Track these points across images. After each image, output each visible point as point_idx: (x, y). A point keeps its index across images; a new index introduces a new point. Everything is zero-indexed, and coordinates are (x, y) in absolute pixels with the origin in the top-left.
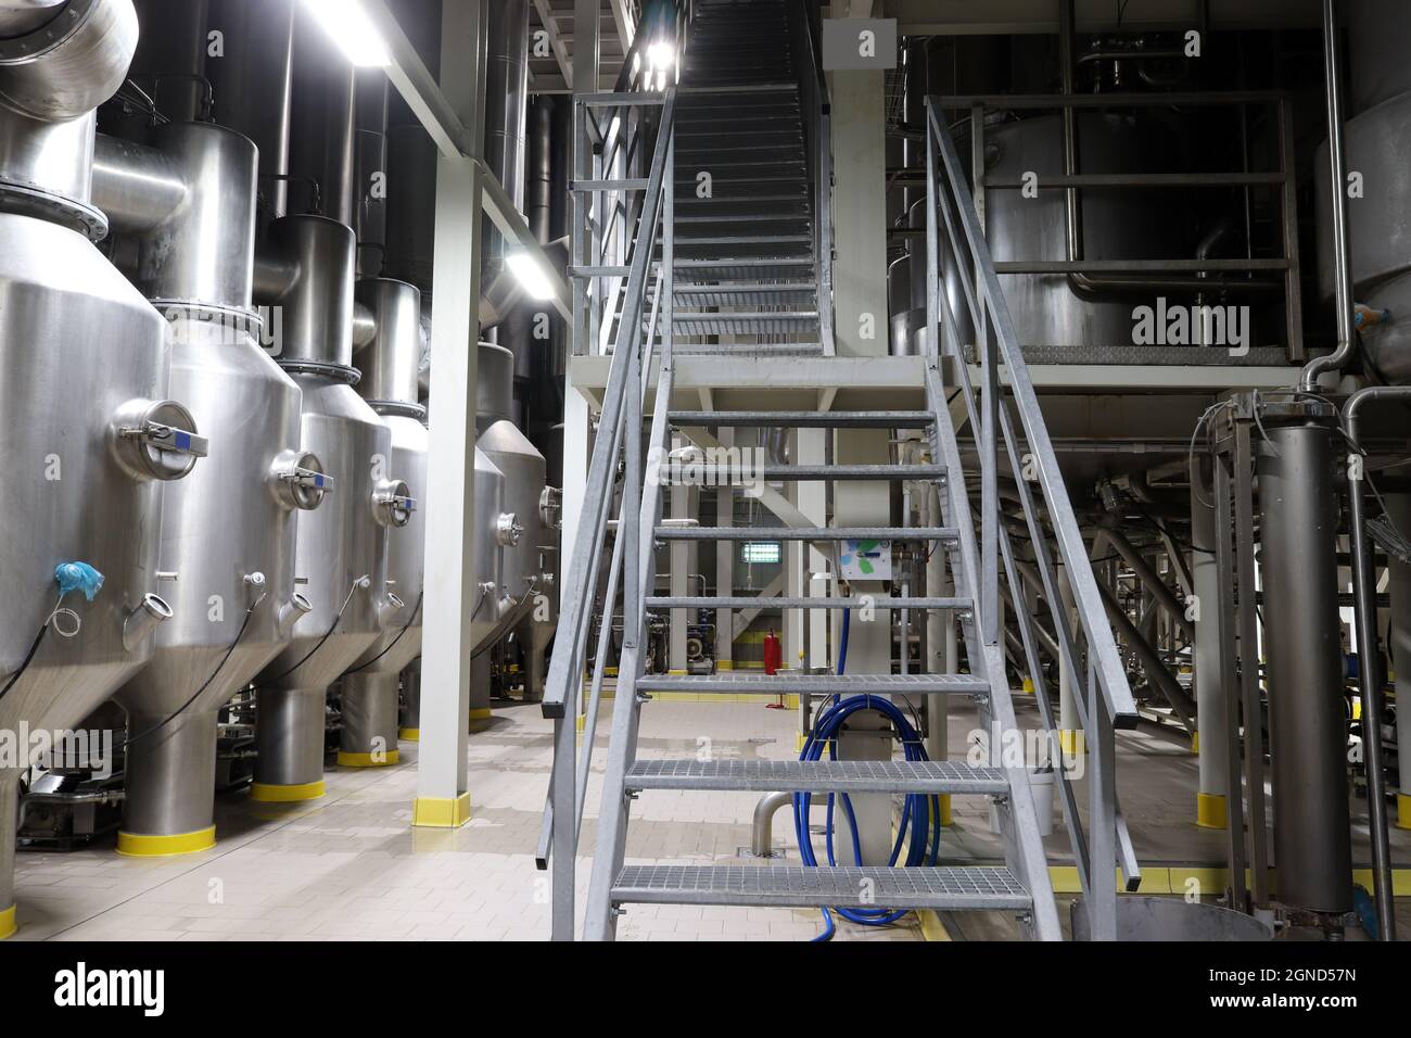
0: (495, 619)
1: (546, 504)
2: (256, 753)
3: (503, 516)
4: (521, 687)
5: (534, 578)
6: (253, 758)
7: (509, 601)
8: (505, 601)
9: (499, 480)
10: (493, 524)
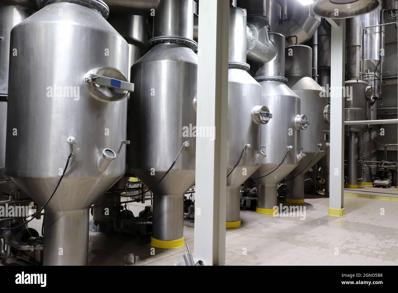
0: (295, 162)
1: (327, 112)
2: (151, 223)
3: (298, 116)
4: (324, 190)
5: (320, 145)
6: (150, 225)
7: (301, 155)
8: (300, 155)
9: (296, 99)
10: (293, 120)
